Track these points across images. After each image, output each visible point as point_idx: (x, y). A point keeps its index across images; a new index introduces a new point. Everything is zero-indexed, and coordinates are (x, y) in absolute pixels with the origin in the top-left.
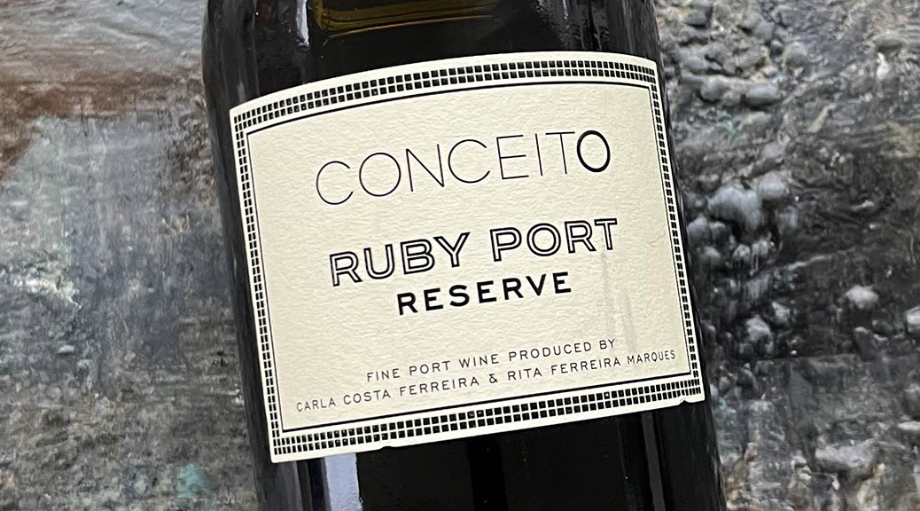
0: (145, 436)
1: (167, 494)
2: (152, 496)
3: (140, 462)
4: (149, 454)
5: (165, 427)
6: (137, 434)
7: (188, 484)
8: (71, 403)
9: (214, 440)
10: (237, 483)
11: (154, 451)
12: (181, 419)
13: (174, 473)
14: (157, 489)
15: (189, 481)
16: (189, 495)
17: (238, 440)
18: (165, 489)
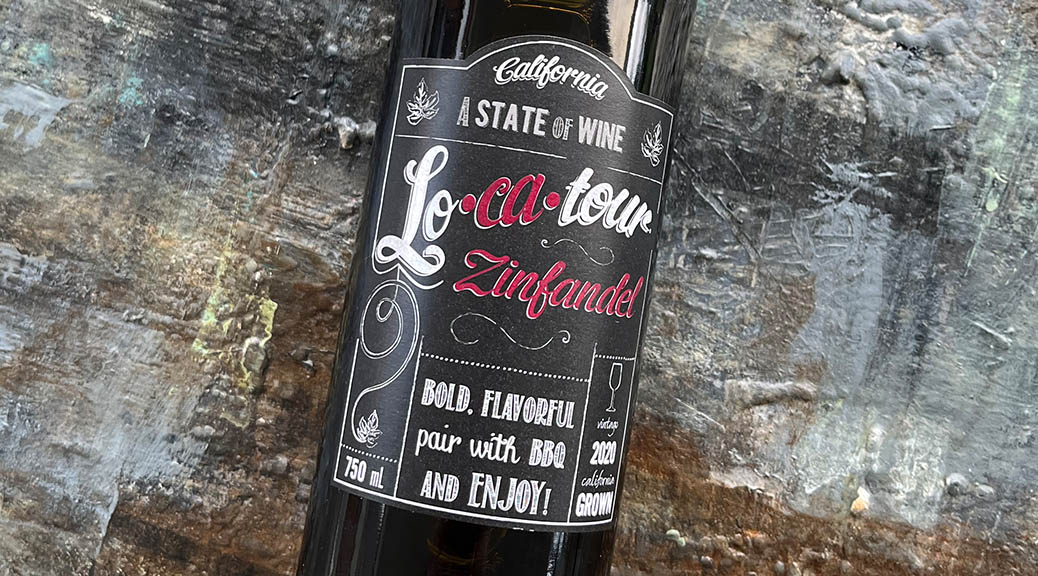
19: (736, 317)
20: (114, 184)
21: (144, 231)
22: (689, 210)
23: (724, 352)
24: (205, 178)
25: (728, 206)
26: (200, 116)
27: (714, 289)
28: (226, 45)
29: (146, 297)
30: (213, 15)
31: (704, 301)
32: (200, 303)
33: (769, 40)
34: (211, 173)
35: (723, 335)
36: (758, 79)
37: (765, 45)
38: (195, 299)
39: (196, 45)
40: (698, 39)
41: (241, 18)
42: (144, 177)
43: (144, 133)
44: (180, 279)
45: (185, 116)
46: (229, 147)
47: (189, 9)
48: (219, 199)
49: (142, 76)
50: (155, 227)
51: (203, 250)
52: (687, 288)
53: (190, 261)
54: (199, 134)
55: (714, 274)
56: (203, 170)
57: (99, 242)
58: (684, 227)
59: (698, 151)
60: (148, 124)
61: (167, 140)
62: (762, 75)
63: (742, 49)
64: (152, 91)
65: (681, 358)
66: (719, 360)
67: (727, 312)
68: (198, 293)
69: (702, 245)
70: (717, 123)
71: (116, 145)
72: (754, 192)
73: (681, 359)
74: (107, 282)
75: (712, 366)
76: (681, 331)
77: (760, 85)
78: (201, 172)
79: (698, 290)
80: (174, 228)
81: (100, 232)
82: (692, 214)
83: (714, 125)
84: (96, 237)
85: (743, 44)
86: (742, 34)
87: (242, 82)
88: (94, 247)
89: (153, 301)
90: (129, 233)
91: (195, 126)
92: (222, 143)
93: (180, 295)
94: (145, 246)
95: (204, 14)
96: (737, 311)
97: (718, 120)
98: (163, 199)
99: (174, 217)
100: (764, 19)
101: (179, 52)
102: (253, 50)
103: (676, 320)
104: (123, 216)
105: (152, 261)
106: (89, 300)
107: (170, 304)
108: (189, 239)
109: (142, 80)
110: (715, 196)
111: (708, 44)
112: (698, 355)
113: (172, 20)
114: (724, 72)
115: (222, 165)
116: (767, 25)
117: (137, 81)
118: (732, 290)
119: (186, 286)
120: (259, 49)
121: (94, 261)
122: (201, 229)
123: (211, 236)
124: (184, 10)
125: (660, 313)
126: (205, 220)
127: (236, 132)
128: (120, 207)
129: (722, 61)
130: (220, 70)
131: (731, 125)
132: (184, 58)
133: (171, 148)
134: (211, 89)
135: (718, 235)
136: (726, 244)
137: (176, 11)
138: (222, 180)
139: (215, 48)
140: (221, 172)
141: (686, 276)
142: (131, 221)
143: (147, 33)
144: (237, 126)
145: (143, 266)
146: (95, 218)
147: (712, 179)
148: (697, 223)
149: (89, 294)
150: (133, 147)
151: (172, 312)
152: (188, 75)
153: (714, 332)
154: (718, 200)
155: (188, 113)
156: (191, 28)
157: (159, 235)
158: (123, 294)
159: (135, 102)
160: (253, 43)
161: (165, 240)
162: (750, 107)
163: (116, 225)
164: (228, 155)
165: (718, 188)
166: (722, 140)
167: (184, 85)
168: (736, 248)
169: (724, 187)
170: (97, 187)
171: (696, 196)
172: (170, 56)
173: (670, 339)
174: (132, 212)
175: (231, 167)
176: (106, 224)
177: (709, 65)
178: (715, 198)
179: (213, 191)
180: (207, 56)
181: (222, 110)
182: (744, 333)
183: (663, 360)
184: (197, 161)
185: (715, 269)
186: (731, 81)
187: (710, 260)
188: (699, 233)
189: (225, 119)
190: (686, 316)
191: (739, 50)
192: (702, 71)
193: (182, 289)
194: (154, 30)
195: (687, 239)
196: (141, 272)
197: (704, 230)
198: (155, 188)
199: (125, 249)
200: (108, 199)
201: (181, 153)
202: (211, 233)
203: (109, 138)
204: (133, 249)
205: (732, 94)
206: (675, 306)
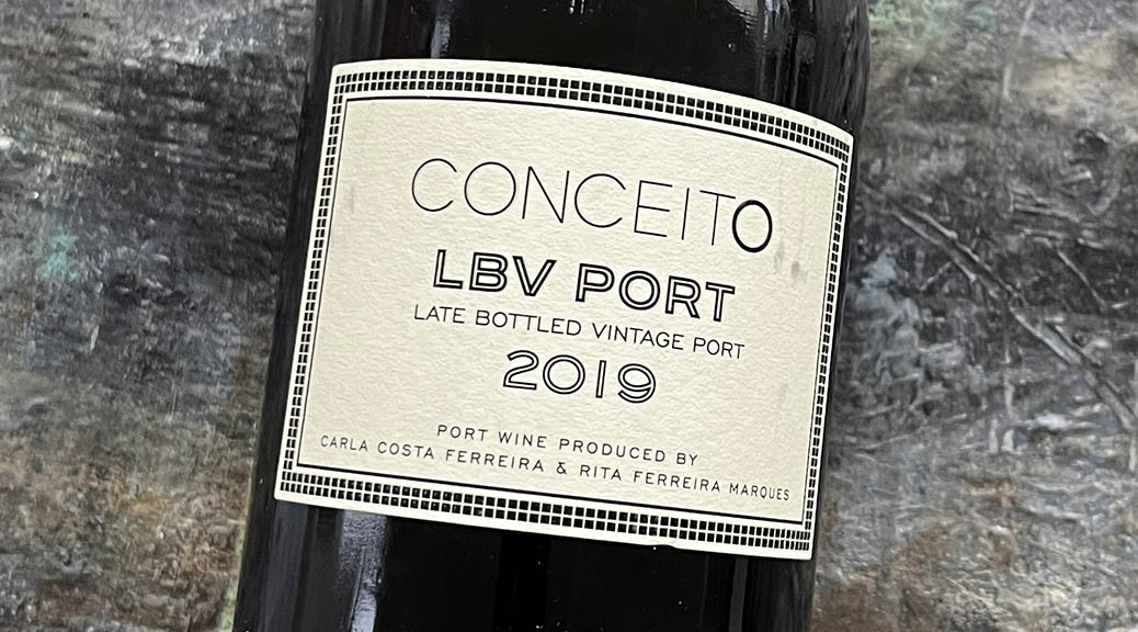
19: (1111, 522)
20: (46, 418)
21: (105, 490)
22: (1011, 354)
23: (1099, 585)
24: (198, 389)
25: (1074, 340)
26: (181, 287)
27: (1069, 481)
28: (210, 165)
29: (121, 602)
30: (184, 118)
31: (1054, 504)
32: (212, 602)
33: (1106, 61)
34: (209, 380)
35: (1094, 557)
36: (1096, 126)
37: (1099, 71)
38: (204, 596)
39: (159, 169)
40: (989, 70)
41: (231, 116)
42: (96, 400)
43: (87, 326)
44: (175, 564)
45: (154, 290)
46: (233, 334)
47: (142, 112)
48: (226, 422)
49: (75, 229)
50: (123, 481)
51: (209, 511)
52: (1024, 485)
53: (187, 532)
54: (180, 317)
55: (1065, 456)
56: (194, 375)
57: (31, 517)
58: (1006, 383)
59: (1012, 256)
60: (93, 311)
61: (128, 334)
62: (1101, 119)
63: (1063, 80)
64: (94, 253)
65: (1029, 601)
66: (1093, 598)
67: (1095, 517)
68: (208, 585)
69: (1041, 410)
70: (1038, 205)
71: (42, 351)
72: (1114, 314)
73: (1030, 605)
74: (50, 583)
75: (1081, 609)
76: (1024, 558)
77: (1101, 135)
78: (192, 381)
79: (1043, 486)
80: (155, 479)
81: (30, 501)
82: (1017, 361)
83: (1033, 209)
84: (24, 510)
85: (1064, 72)
86: (1061, 56)
87: (244, 223)
88: (23, 527)
89: (133, 606)
90: (81, 496)
91: (173, 304)
92: (222, 327)
93: (178, 592)
94: (109, 516)
95: (168, 118)
96: (1112, 513)
97: (1040, 200)
98: (131, 433)
99: (154, 460)
100: (1093, 28)
101: (133, 184)
102: (256, 169)
103: (1013, 540)
104: (67, 468)
105: (124, 540)
106: (23, 618)
107: (162, 609)
108: (184, 495)
109: (75, 238)
110: (1051, 327)
111: (1007, 77)
112: (1057, 594)
113: (115, 132)
114: (1038, 121)
115: (224, 364)
116: (1099, 37)
117: (67, 240)
118: (1098, 478)
119: (186, 575)
120: (268, 166)
121: (25, 551)
122: (201, 476)
123: (220, 487)
124: (133, 113)
125: (985, 532)
126: (206, 460)
127: (243, 307)
128: (61, 453)
129: (1034, 104)
130: (205, 206)
131: (1061, 205)
132: (142, 194)
133: (136, 347)
134: (192, 240)
135: (1065, 391)
136: (1079, 404)
137: (121, 117)
138: (228, 389)
139: (193, 171)
140: (225, 376)
141: (1020, 466)
142: (81, 477)
143: (75, 158)
144: (243, 297)
145: (111, 550)
146: (20, 476)
147: (1041, 298)
148: (1026, 375)
149: (22, 607)
150: (72, 351)
151: (168, 621)
152: (152, 222)
153: (1077, 554)
154: (1057, 332)
155: (158, 284)
156: (150, 143)
157: (131, 495)
158: (79, 602)
159: (67, 276)
160: (257, 157)
161: (143, 501)
162: (1088, 174)
163: (59, 486)
164: (234, 346)
165: (1053, 313)
166: (1051, 233)
167: (147, 237)
168: (1097, 408)
169: (1064, 309)
170: (18, 425)
171: (1019, 330)
172: (118, 193)
173: (1006, 572)
174: (82, 461)
175: (241, 365)
176: (39, 485)
177: (1012, 112)
178: (1052, 329)
179: (214, 410)
180: (180, 185)
181: (216, 272)
182: (1128, 549)
183: (999, 610)
184: (183, 363)
185: (1065, 448)
186: (1052, 134)
187: (1055, 433)
188: (1032, 391)
189: (222, 290)
190: (1029, 532)
191: (1058, 83)
192: (1003, 122)
193: (179, 581)
194: (85, 152)
195: (1014, 404)
196: (106, 560)
197: (1040, 385)
198: (117, 415)
199: (76, 525)
200: (38, 443)
201: (154, 353)
202: (220, 481)
203: (28, 340)
204: (89, 523)
205: (1056, 154)
206: (1008, 516)
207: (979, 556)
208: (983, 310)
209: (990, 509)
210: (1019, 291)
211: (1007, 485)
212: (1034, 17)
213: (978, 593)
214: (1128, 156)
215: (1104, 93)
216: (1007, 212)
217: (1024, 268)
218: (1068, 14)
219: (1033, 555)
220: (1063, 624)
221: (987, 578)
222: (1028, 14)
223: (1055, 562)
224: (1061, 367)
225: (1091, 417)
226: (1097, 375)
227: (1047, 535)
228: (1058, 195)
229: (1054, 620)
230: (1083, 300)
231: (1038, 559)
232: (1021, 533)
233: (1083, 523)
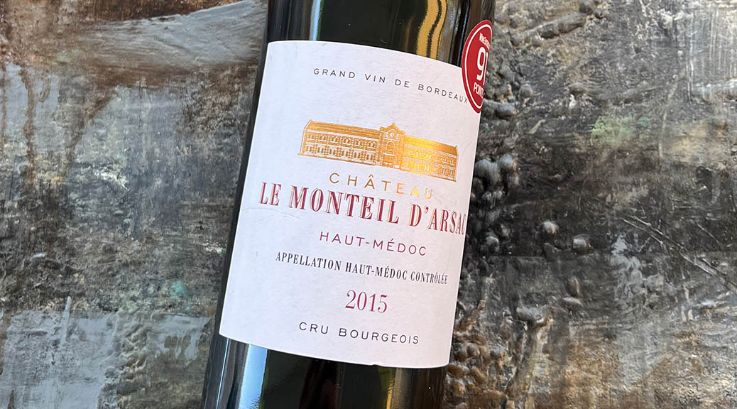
0: (156, 264)
1: (165, 296)
2: (157, 296)
3: (152, 277)
4: (157, 273)
5: (167, 260)
6: (152, 262)
7: (176, 291)
8: (119, 242)
9: (193, 269)
10: (203, 293)
11: (160, 272)
12: (177, 256)
13: (169, 286)
14: (160, 292)
15: (177, 290)
16: (176, 297)
17: (205, 271)
18: (164, 293)
207: (686, 370)
208: (669, 257)
209: (687, 347)
210: (683, 245)
211: (693, 335)
212: (668, 118)
213: (689, 387)
214: (721, 176)
215: (705, 149)
216: (671, 210)
217: (684, 235)
218: (682, 115)
219: (711, 366)
220: (730, 395)
221: (692, 379)
222: (665, 118)
223: (721, 368)
224: (708, 277)
225: (726, 298)
226: (725, 278)
227: (715, 356)
228: (693, 198)
229: (725, 394)
230: (713, 245)
231: (714, 367)
232: (703, 356)
233: (731, 348)
